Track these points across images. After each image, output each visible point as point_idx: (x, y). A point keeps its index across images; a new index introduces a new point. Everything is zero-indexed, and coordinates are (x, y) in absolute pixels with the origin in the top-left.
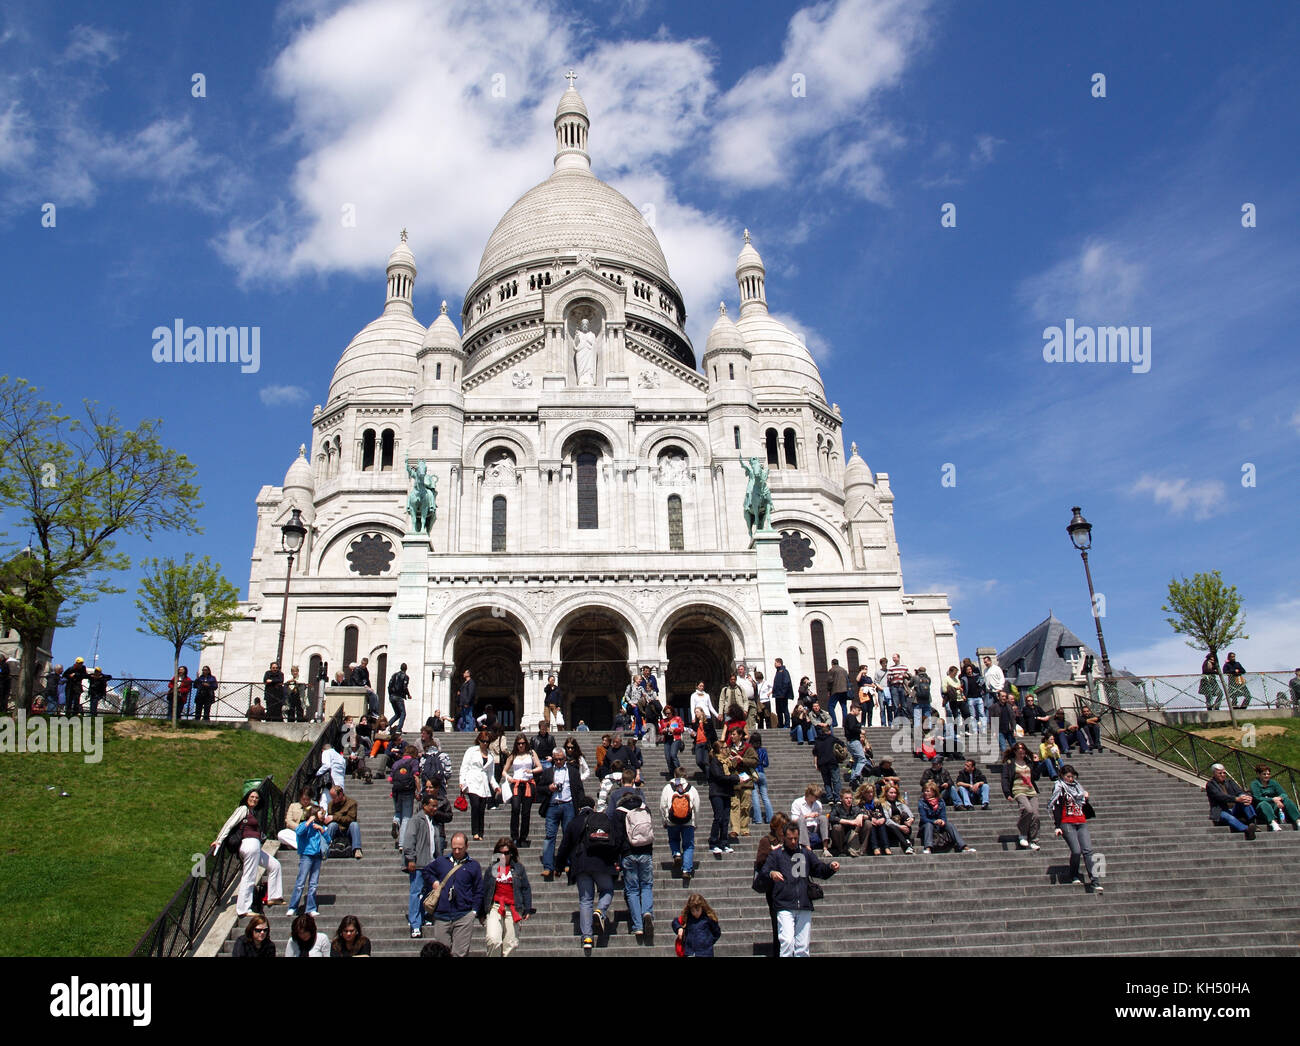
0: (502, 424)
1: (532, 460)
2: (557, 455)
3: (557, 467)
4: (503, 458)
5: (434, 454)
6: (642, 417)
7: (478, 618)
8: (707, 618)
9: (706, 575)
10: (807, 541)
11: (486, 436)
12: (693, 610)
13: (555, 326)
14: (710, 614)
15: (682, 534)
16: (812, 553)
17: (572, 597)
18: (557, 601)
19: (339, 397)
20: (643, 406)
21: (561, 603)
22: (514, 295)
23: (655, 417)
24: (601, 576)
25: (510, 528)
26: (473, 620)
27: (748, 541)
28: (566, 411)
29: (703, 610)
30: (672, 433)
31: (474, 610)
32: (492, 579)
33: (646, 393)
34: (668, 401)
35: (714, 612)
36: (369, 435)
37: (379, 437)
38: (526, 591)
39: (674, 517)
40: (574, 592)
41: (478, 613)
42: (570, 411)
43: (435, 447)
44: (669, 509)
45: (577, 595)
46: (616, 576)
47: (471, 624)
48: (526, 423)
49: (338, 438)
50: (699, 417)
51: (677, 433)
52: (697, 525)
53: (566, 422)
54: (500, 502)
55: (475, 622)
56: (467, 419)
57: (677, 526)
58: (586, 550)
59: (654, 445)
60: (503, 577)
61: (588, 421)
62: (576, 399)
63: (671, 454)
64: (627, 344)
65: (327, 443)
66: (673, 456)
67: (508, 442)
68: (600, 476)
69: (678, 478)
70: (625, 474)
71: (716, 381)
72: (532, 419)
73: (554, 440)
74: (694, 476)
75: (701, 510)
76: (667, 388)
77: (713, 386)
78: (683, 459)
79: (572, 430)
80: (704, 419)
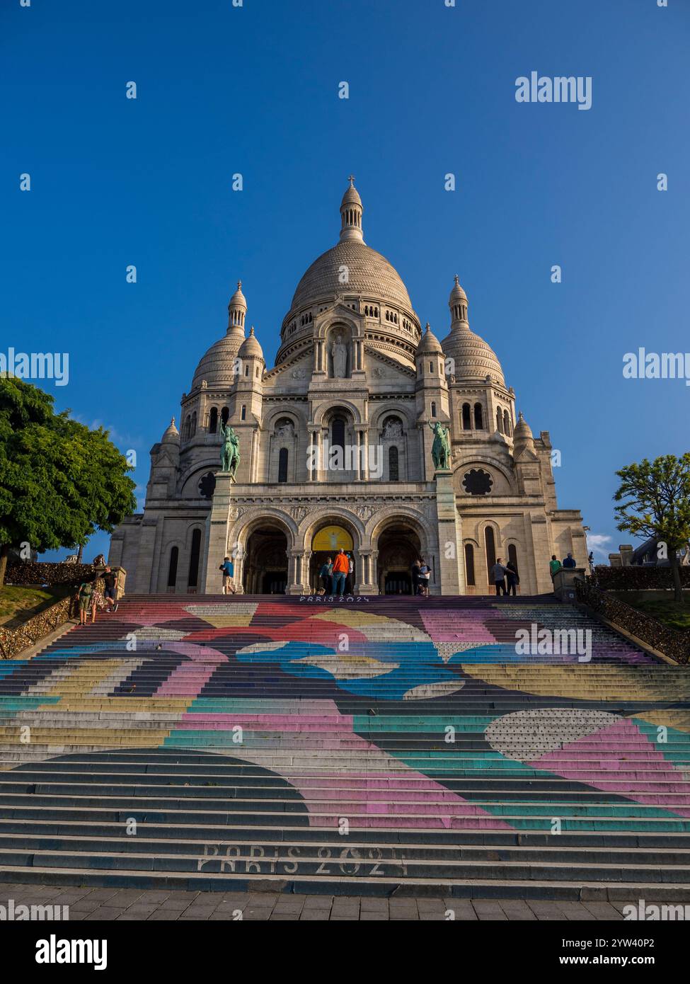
0: (286, 403)
1: (304, 425)
2: (319, 422)
3: (319, 429)
5: (244, 422)
6: (372, 397)
7: (261, 523)
8: (404, 524)
9: (403, 497)
10: (488, 476)
11: (276, 410)
12: (395, 519)
13: (320, 340)
14: (406, 522)
15: (398, 471)
16: (491, 483)
17: (319, 511)
18: (309, 513)
20: (374, 390)
21: (312, 514)
22: (310, 321)
23: (381, 397)
24: (337, 497)
25: (290, 468)
28: (325, 394)
29: (402, 519)
30: (393, 407)
31: (260, 519)
32: (270, 499)
33: (376, 381)
34: (391, 386)
35: (409, 520)
36: (214, 411)
37: (219, 412)
38: (290, 507)
39: (393, 460)
40: (320, 508)
41: (261, 521)
42: (327, 394)
43: (243, 418)
44: (390, 455)
45: (322, 510)
46: (347, 497)
47: (257, 528)
48: (301, 402)
49: (195, 412)
50: (409, 396)
51: (395, 407)
52: (407, 465)
53: (326, 401)
54: (284, 452)
55: (260, 526)
56: (264, 400)
57: (395, 466)
58: (335, 481)
59: (381, 414)
63: (392, 420)
64: (365, 351)
65: (189, 416)
66: (394, 422)
67: (289, 414)
68: (346, 434)
69: (396, 436)
70: (361, 433)
71: (421, 373)
72: (305, 400)
73: (317, 412)
74: (406, 435)
75: (410, 456)
76: (390, 378)
77: (420, 377)
78: (400, 423)
79: (329, 406)
80: (413, 398)
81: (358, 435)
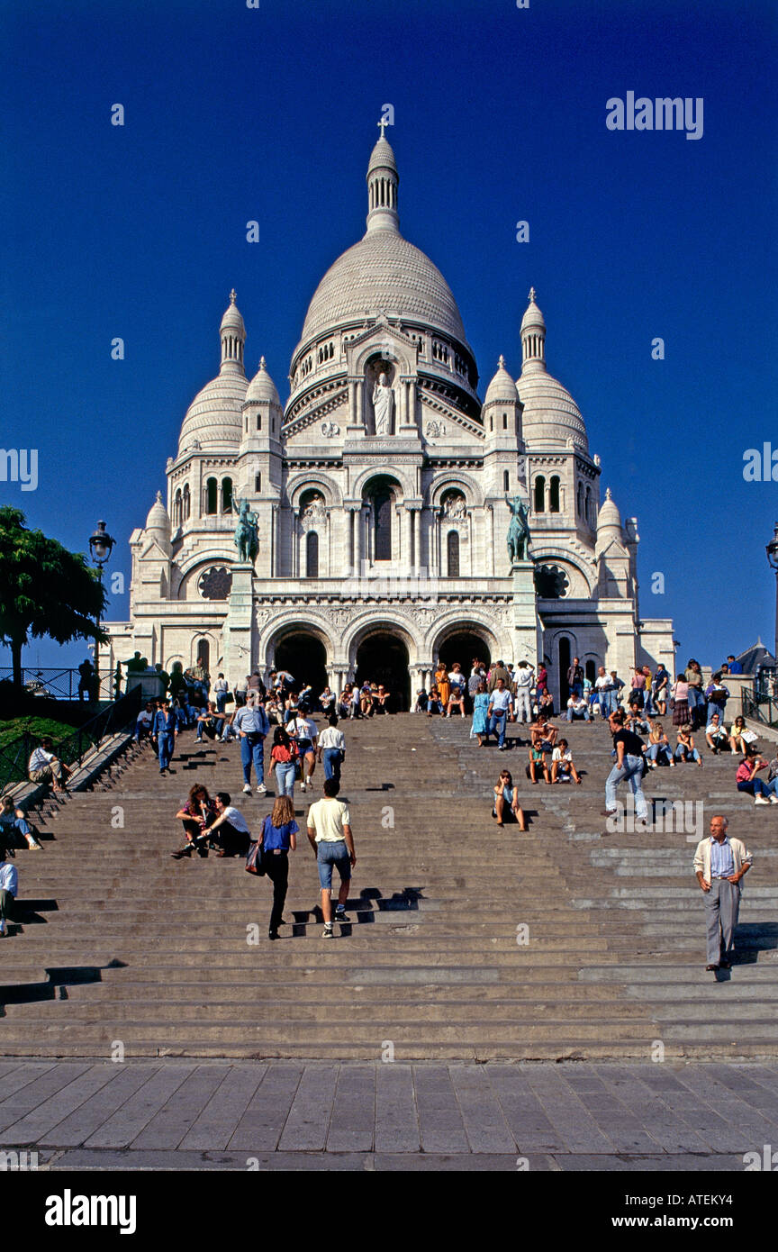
0: (314, 469)
1: (338, 501)
2: (359, 497)
3: (359, 506)
4: (314, 499)
5: (258, 495)
6: (429, 465)
7: (292, 631)
8: (472, 632)
9: (473, 597)
10: (563, 574)
11: (300, 480)
12: (461, 626)
13: (356, 380)
14: (474, 630)
15: (458, 565)
16: (566, 583)
17: (365, 614)
18: (353, 618)
19: (186, 450)
20: (431, 453)
21: (356, 619)
22: (332, 357)
23: (440, 463)
24: (390, 597)
25: (321, 560)
26: (288, 632)
27: (510, 568)
28: (365, 457)
29: (471, 626)
30: (453, 476)
31: (289, 625)
32: (303, 599)
33: (434, 442)
34: (451, 448)
35: (477, 627)
36: (212, 482)
37: (219, 484)
38: (329, 609)
39: (453, 551)
40: (367, 610)
41: (292, 627)
42: (368, 457)
43: (258, 489)
44: (449, 543)
45: (370, 613)
46: (401, 597)
48: (334, 468)
49: (187, 485)
50: (476, 463)
51: (458, 477)
52: (471, 557)
53: (365, 467)
54: (313, 537)
55: (291, 634)
56: (285, 465)
57: (455, 558)
58: (380, 577)
59: (439, 487)
60: (310, 597)
61: (384, 466)
62: (374, 447)
63: (452, 495)
64: (418, 397)
65: (180, 490)
66: (454, 498)
67: (318, 485)
68: (393, 514)
69: (457, 517)
70: (413, 512)
71: (492, 430)
72: (340, 465)
73: (356, 483)
74: (470, 515)
75: (475, 544)
76: (450, 437)
77: (489, 435)
78: (462, 500)
79: (370, 474)
80: (480, 465)
81: (408, 514)
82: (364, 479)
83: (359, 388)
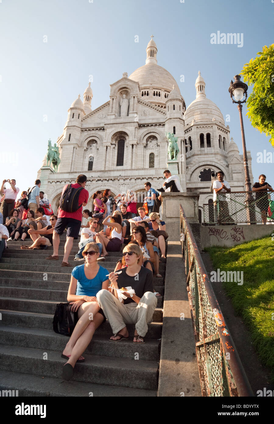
0: (93, 132)
1: (102, 143)
2: (110, 140)
3: (110, 144)
4: (93, 143)
5: (68, 143)
6: (141, 126)
10: (213, 172)
13: (113, 97)
20: (142, 122)
23: (146, 126)
28: (114, 125)
30: (152, 131)
33: (144, 118)
34: (151, 120)
39: (151, 160)
42: (115, 125)
43: (69, 140)
44: (150, 158)
48: (101, 130)
50: (162, 124)
51: (154, 131)
56: (82, 131)
57: (152, 164)
59: (146, 135)
61: (122, 128)
62: (118, 121)
63: (152, 138)
64: (138, 102)
67: (95, 137)
68: (125, 147)
69: (154, 147)
70: (133, 145)
71: (168, 111)
72: (104, 129)
73: (109, 135)
74: (159, 146)
75: (161, 158)
76: (152, 115)
77: (168, 113)
78: (156, 140)
79: (115, 132)
80: (164, 125)
81: (131, 146)
82: (112, 134)
83: (114, 100)
